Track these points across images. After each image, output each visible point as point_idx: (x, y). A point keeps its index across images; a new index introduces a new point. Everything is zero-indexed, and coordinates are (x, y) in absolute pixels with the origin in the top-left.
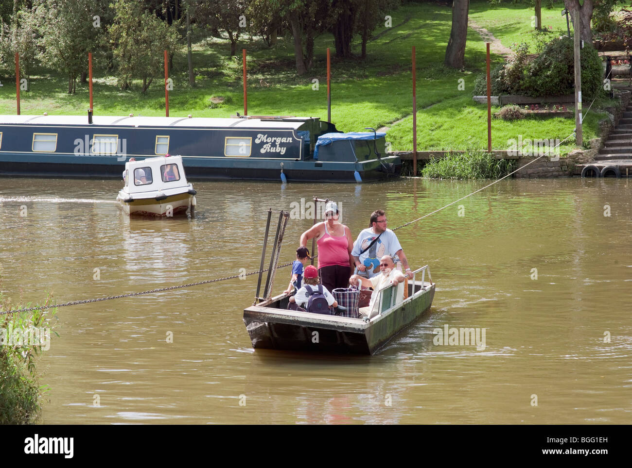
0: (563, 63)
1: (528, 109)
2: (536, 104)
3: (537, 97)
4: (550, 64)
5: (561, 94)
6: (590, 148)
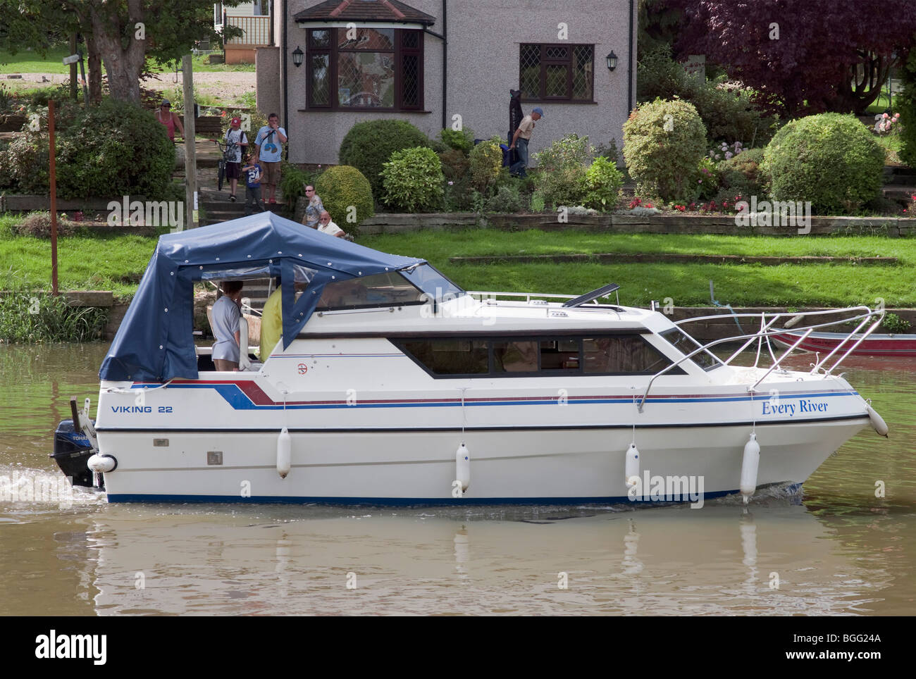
0: (128, 142)
1: (70, 219)
2: (78, 211)
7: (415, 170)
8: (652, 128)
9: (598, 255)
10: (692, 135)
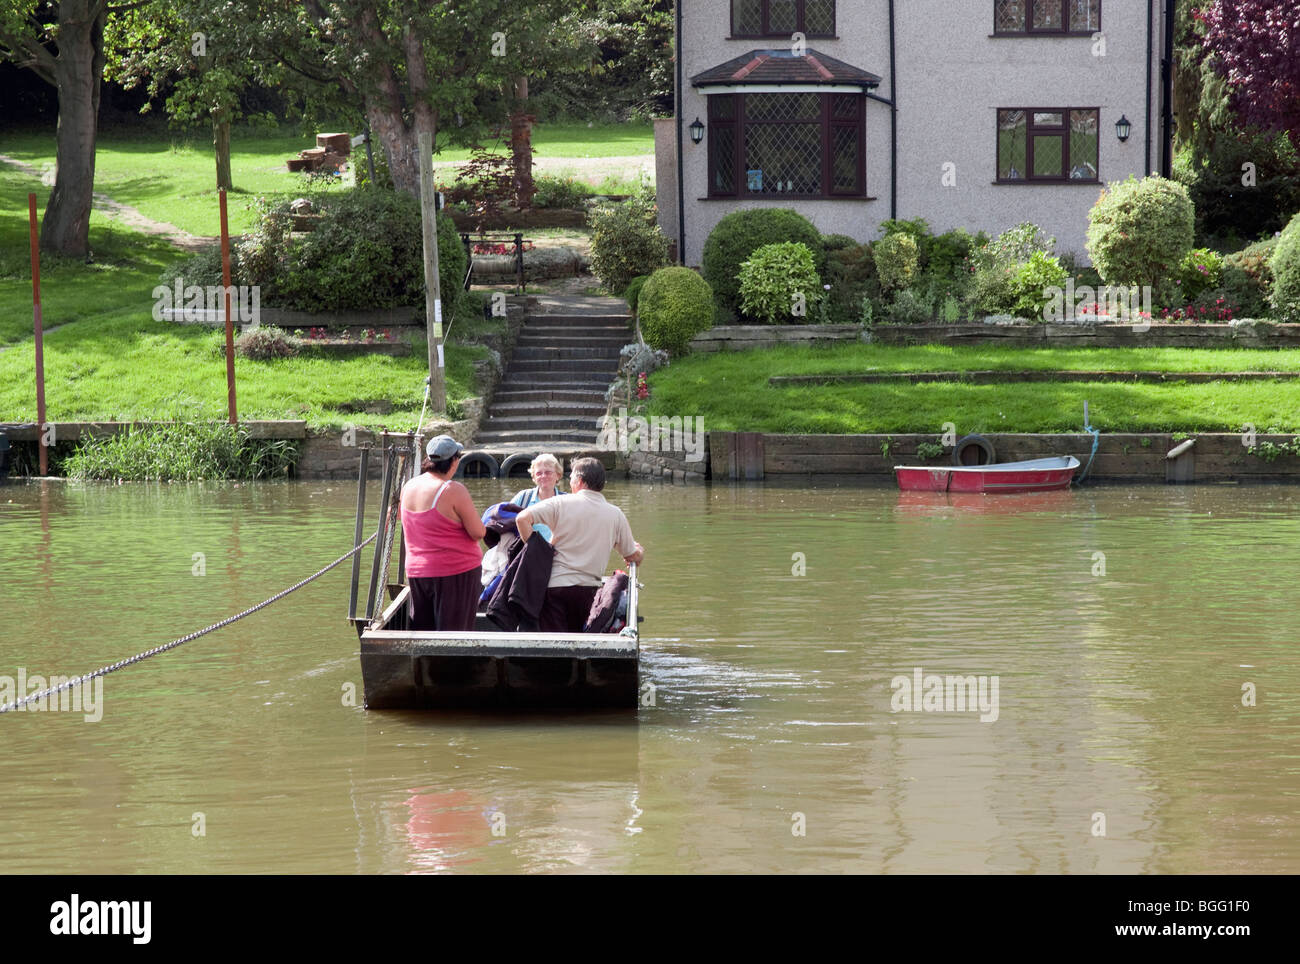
0: (382, 242)
1: (302, 337)
2: (320, 326)
3: (318, 312)
4: (351, 243)
5: (375, 307)
6: (464, 418)
7: (774, 272)
8: (1116, 215)
9: (973, 373)
10: (1168, 222)
